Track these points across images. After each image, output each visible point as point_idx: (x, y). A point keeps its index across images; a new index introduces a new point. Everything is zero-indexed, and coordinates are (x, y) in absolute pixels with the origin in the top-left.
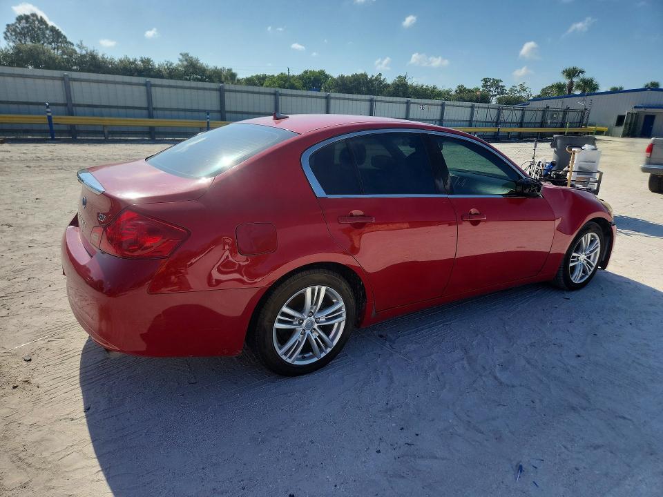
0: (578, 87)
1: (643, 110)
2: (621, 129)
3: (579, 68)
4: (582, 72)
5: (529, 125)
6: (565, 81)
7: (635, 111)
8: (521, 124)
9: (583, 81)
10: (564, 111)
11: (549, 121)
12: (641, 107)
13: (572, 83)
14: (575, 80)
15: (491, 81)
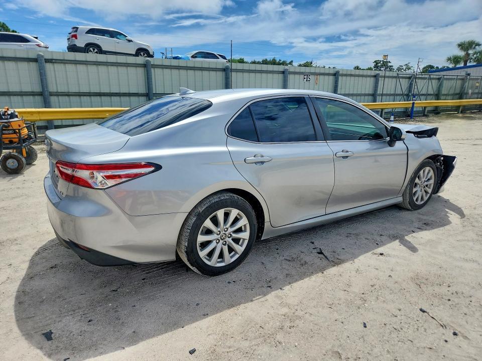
4: (479, 45)
5: (447, 96)
6: (462, 53)
8: (437, 96)
11: (470, 91)
13: (468, 55)
14: (471, 52)
15: (382, 62)
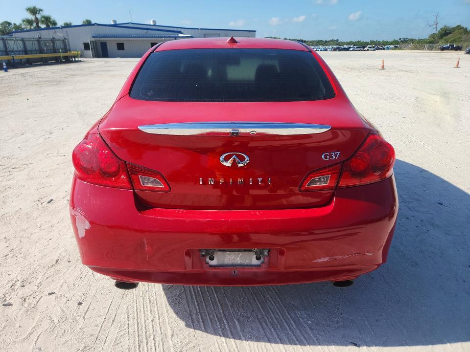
0: (43, 22)
1: (98, 39)
2: (90, 52)
3: (38, 7)
4: (40, 10)
5: (32, 52)
6: (31, 17)
7: (93, 39)
8: (26, 52)
9: (44, 17)
10: (38, 40)
11: (45, 49)
12: (97, 37)
13: (37, 19)
14: (38, 16)
